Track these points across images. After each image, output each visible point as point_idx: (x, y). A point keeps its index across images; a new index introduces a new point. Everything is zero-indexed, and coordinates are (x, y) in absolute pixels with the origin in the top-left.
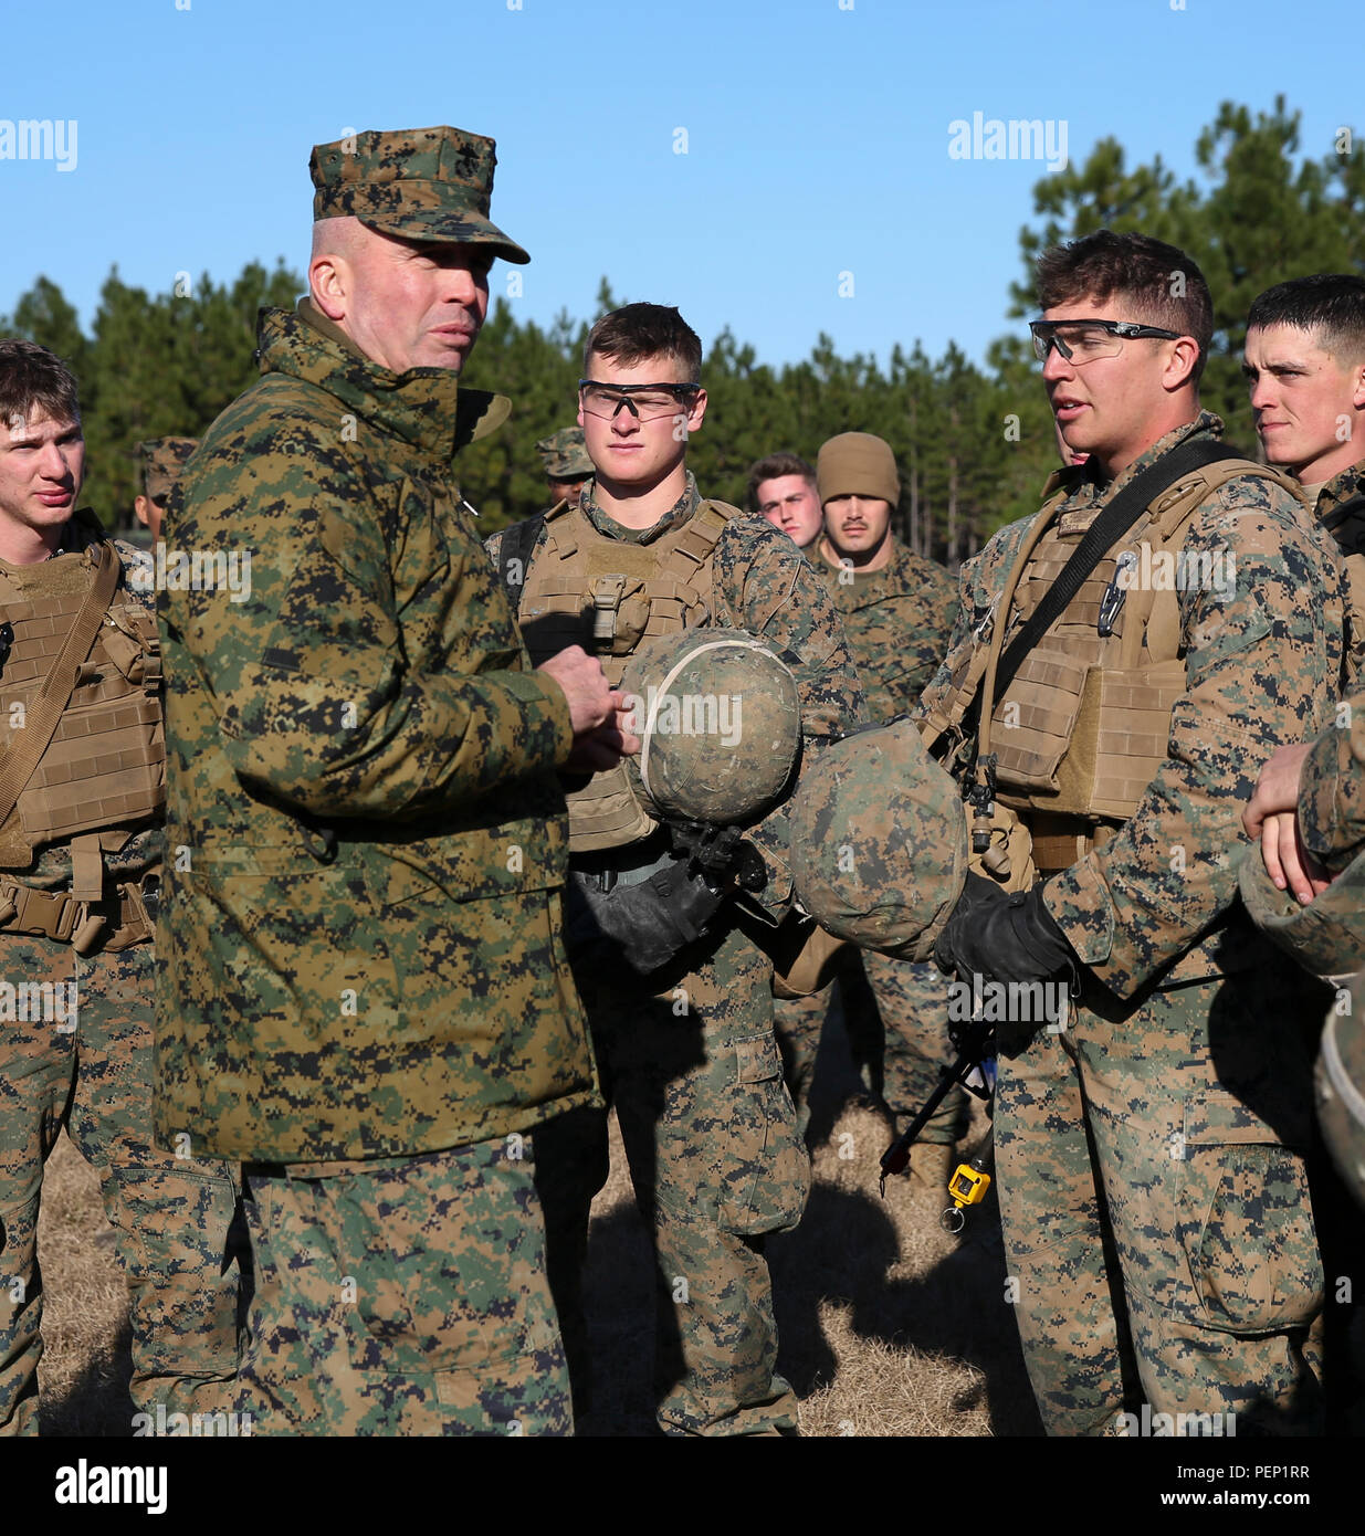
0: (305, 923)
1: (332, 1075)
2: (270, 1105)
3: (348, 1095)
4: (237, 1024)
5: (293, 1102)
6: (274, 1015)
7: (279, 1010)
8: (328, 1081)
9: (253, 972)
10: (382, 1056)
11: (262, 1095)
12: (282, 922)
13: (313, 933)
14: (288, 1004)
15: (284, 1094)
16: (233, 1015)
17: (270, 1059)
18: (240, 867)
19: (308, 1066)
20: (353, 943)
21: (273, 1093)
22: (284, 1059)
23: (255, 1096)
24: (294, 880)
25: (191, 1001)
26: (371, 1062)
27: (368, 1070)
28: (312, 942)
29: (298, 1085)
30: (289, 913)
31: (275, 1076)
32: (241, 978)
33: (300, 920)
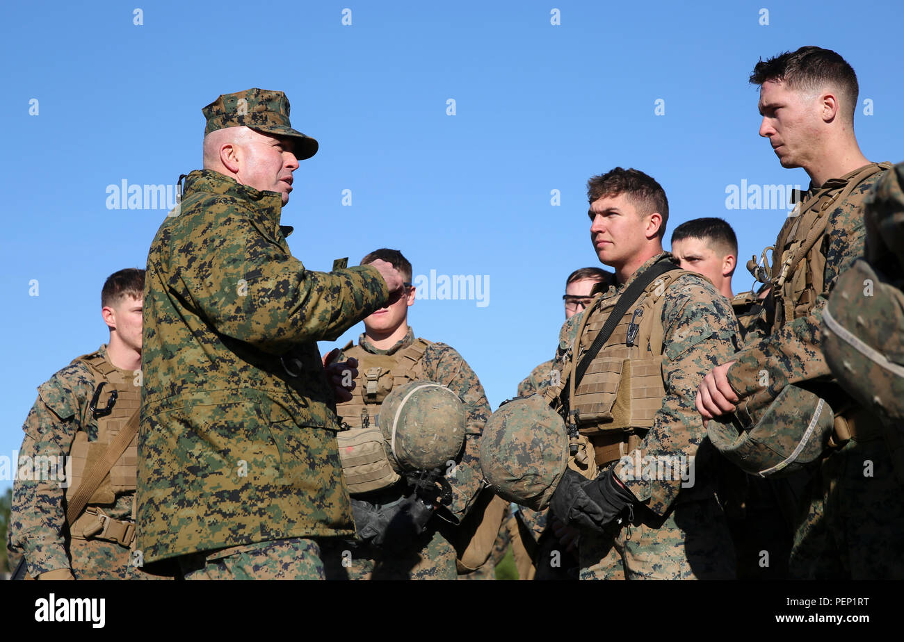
0: (235, 427)
1: (247, 500)
2: (211, 519)
3: (255, 509)
4: (193, 482)
5: (225, 515)
6: (217, 473)
7: (219, 470)
8: (244, 503)
9: (205, 454)
10: (272, 490)
11: (206, 515)
12: (222, 427)
13: (238, 432)
14: (224, 468)
15: (220, 512)
16: (191, 478)
17: (212, 495)
18: (201, 401)
19: (234, 496)
20: (257, 437)
21: (212, 513)
22: (221, 496)
23: (201, 516)
24: (230, 406)
25: (163, 477)
26: (267, 492)
27: (265, 496)
28: (236, 437)
29: (228, 506)
30: (226, 422)
31: (215, 503)
32: (197, 458)
33: (231, 425)
